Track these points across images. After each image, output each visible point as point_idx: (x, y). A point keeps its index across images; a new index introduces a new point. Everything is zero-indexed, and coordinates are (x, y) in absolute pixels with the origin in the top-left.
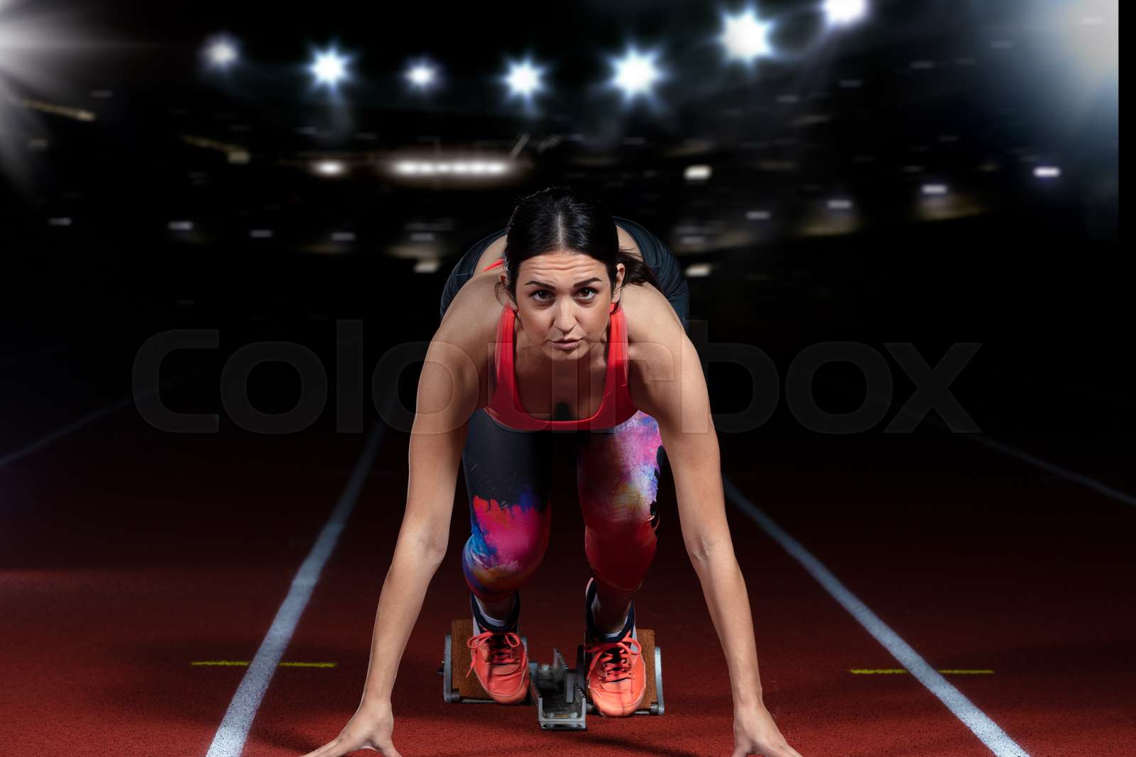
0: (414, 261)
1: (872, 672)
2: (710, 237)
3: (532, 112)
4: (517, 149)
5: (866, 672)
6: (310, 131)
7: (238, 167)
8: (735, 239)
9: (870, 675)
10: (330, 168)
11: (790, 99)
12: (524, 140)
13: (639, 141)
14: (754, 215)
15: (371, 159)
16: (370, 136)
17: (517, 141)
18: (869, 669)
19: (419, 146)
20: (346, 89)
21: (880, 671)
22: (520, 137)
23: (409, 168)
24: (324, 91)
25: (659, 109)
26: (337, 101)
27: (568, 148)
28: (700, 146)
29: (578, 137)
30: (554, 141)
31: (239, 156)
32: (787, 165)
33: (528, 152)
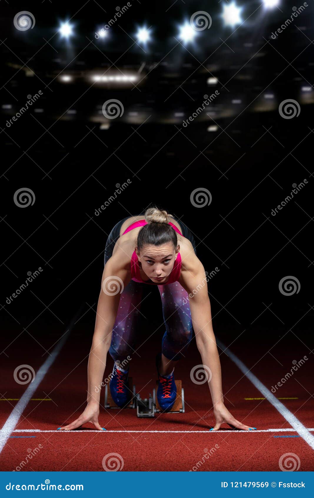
0: (99, 124)
1: (252, 399)
2: (217, 112)
3: (146, 51)
4: (141, 69)
5: (250, 399)
6: (58, 60)
7: (30, 78)
8: (227, 113)
9: (252, 400)
10: (66, 79)
11: (249, 45)
12: (143, 65)
13: (189, 66)
14: (236, 102)
15: (82, 73)
16: (82, 63)
17: (141, 65)
18: (251, 398)
19: (102, 68)
20: (73, 40)
21: (255, 399)
22: (142, 63)
23: (98, 78)
24: (64, 41)
25: (197, 50)
26: (69, 46)
27: (161, 68)
28: (213, 68)
29: (165, 64)
30: (156, 65)
31: (30, 73)
32: (248, 77)
33: (145, 70)
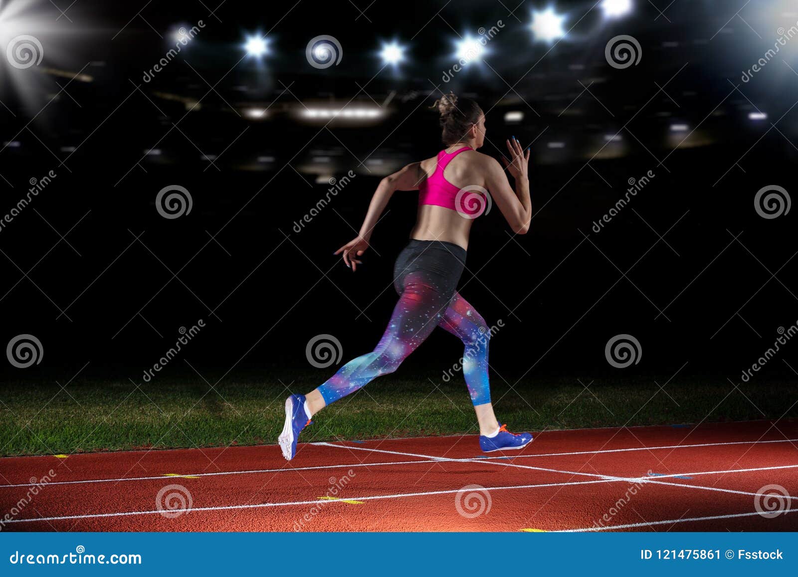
0: (316, 176)
3: (398, 76)
4: (388, 101)
6: (243, 89)
7: (193, 113)
10: (257, 113)
11: (578, 67)
12: (392, 95)
14: (553, 145)
15: (285, 107)
17: (388, 95)
19: (319, 98)
20: (268, 60)
22: (390, 93)
23: (312, 113)
24: (252, 62)
25: (487, 74)
26: (262, 68)
29: (431, 92)
30: (413, 95)
31: (193, 105)
32: (576, 111)
33: (395, 103)
